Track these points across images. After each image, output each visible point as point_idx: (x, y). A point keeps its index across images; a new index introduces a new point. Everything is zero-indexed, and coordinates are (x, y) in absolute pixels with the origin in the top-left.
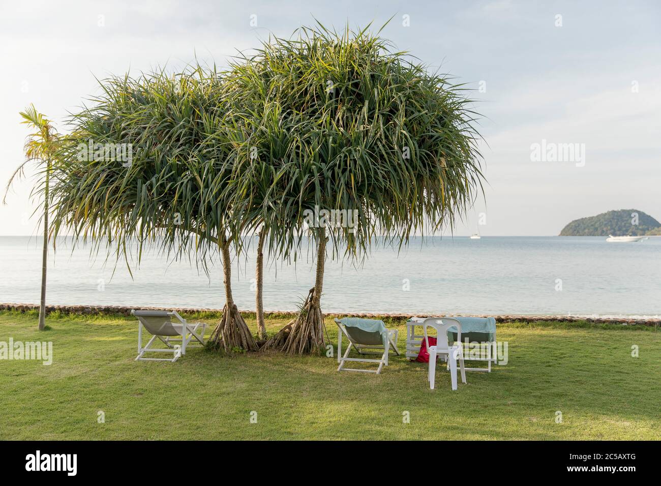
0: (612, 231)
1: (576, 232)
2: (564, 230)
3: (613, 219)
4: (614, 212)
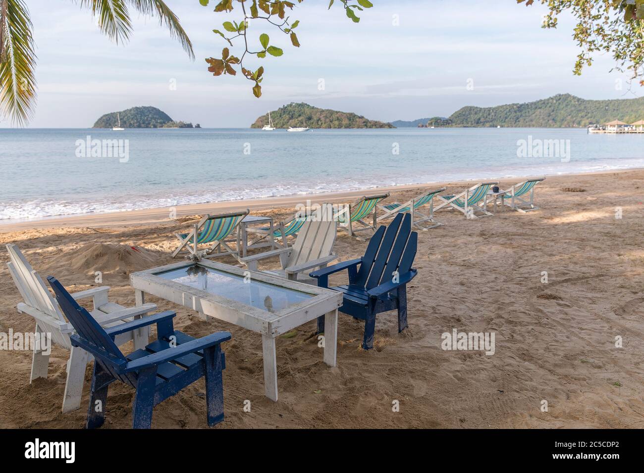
0: (138, 124)
2: (97, 122)
3: (137, 114)
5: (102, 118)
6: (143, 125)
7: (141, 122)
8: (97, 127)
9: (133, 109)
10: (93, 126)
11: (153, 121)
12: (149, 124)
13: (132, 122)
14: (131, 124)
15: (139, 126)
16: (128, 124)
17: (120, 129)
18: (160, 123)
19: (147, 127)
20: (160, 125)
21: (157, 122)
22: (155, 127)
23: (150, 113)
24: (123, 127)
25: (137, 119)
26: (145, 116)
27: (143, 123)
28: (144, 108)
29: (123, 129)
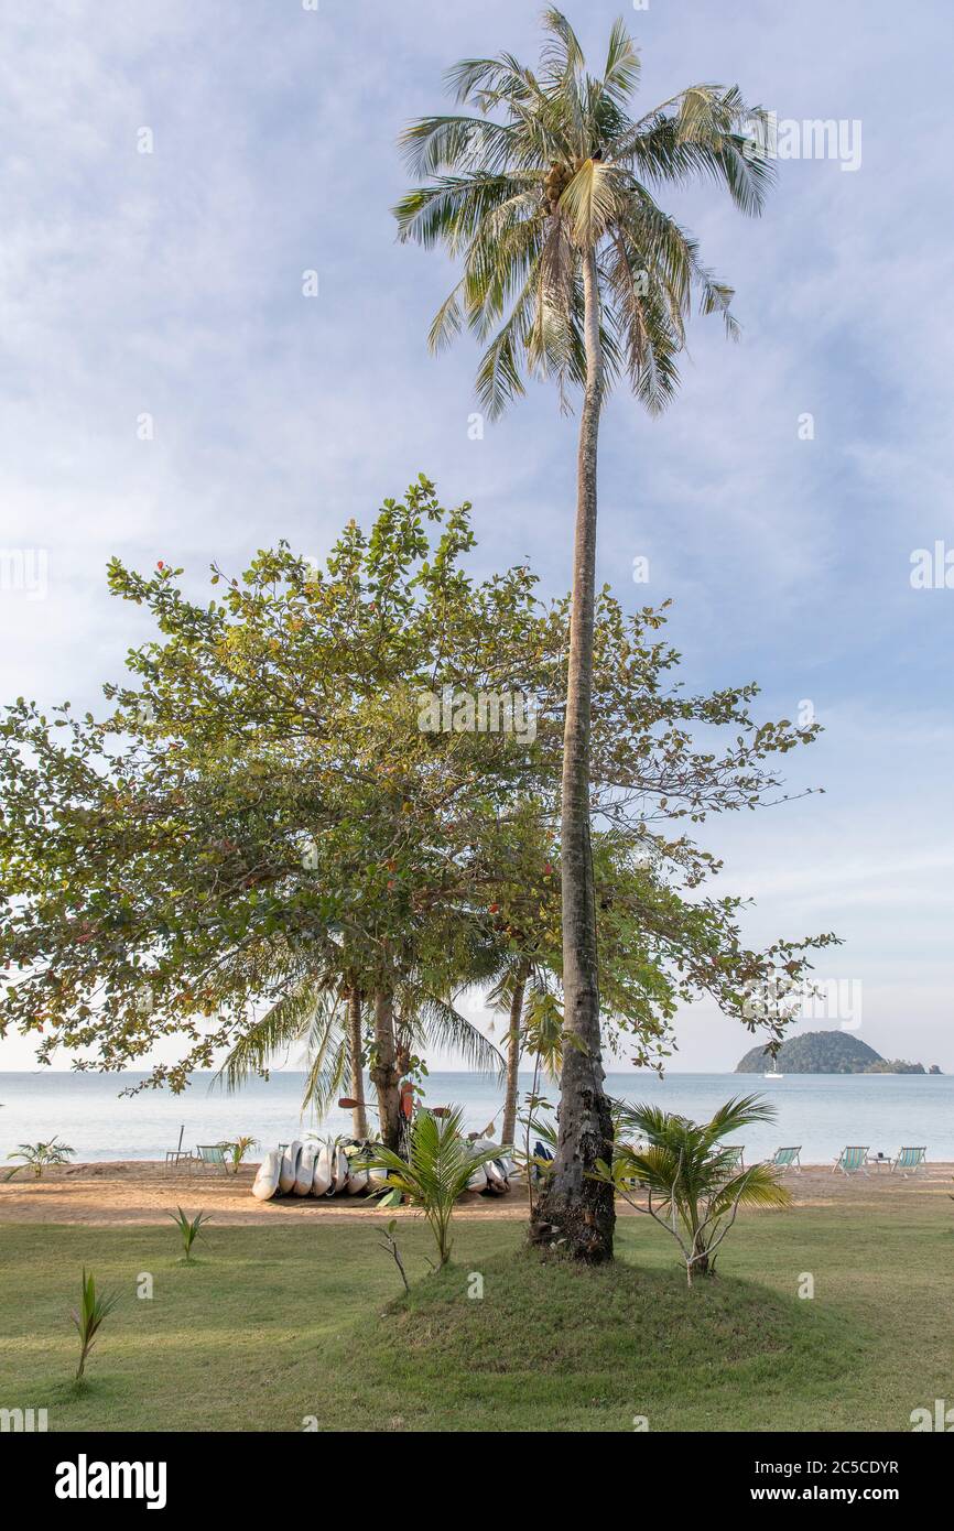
0: (815, 1065)
1: (761, 1066)
2: (742, 1062)
3: (813, 1046)
4: (811, 1035)
5: (751, 1053)
6: (824, 1068)
7: (821, 1062)
8: (743, 1071)
9: (804, 1036)
10: (735, 1068)
11: (844, 1059)
12: (836, 1065)
13: (804, 1062)
14: (802, 1066)
15: (818, 1070)
16: (798, 1066)
17: (776, 1076)
18: (858, 1064)
19: (833, 1072)
20: (859, 1068)
21: (851, 1062)
22: (848, 1071)
23: (837, 1044)
24: (781, 1073)
25: (813, 1057)
26: (829, 1049)
27: (826, 1064)
28: (825, 1033)
29: (781, 1076)
